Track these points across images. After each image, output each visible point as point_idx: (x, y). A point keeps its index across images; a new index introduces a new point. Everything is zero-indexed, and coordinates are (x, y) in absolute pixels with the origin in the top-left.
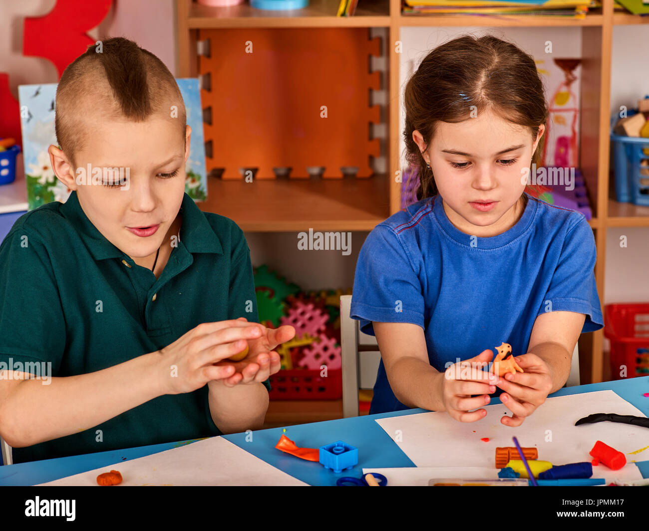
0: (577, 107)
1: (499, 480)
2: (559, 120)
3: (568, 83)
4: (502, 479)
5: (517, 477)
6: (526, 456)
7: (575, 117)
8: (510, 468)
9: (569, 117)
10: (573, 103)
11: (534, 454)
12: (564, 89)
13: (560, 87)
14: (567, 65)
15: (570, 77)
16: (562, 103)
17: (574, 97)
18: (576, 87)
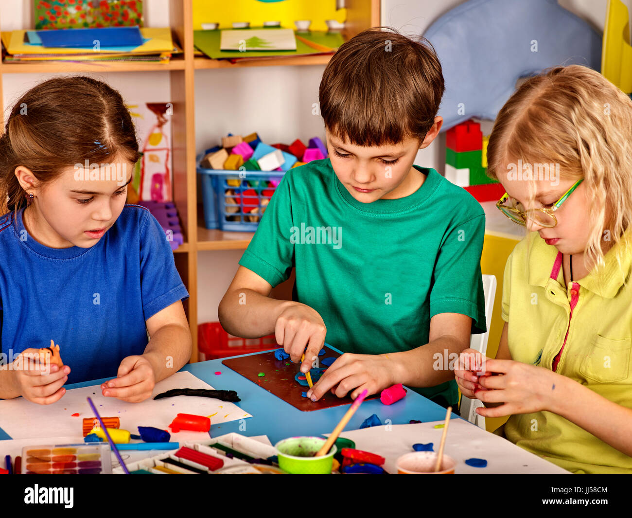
0: (169, 147)
1: (84, 445)
2: (153, 159)
3: (160, 125)
4: (87, 443)
5: (100, 441)
6: (106, 424)
7: (168, 155)
8: (94, 435)
9: (162, 155)
10: (165, 143)
11: (116, 422)
12: (157, 131)
13: (153, 130)
14: (158, 108)
15: (162, 119)
16: (155, 144)
17: (166, 138)
18: (167, 128)
